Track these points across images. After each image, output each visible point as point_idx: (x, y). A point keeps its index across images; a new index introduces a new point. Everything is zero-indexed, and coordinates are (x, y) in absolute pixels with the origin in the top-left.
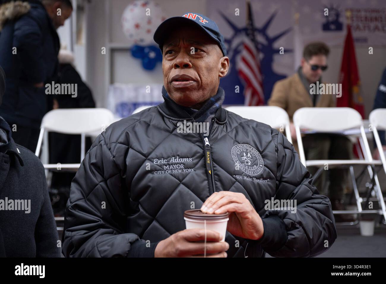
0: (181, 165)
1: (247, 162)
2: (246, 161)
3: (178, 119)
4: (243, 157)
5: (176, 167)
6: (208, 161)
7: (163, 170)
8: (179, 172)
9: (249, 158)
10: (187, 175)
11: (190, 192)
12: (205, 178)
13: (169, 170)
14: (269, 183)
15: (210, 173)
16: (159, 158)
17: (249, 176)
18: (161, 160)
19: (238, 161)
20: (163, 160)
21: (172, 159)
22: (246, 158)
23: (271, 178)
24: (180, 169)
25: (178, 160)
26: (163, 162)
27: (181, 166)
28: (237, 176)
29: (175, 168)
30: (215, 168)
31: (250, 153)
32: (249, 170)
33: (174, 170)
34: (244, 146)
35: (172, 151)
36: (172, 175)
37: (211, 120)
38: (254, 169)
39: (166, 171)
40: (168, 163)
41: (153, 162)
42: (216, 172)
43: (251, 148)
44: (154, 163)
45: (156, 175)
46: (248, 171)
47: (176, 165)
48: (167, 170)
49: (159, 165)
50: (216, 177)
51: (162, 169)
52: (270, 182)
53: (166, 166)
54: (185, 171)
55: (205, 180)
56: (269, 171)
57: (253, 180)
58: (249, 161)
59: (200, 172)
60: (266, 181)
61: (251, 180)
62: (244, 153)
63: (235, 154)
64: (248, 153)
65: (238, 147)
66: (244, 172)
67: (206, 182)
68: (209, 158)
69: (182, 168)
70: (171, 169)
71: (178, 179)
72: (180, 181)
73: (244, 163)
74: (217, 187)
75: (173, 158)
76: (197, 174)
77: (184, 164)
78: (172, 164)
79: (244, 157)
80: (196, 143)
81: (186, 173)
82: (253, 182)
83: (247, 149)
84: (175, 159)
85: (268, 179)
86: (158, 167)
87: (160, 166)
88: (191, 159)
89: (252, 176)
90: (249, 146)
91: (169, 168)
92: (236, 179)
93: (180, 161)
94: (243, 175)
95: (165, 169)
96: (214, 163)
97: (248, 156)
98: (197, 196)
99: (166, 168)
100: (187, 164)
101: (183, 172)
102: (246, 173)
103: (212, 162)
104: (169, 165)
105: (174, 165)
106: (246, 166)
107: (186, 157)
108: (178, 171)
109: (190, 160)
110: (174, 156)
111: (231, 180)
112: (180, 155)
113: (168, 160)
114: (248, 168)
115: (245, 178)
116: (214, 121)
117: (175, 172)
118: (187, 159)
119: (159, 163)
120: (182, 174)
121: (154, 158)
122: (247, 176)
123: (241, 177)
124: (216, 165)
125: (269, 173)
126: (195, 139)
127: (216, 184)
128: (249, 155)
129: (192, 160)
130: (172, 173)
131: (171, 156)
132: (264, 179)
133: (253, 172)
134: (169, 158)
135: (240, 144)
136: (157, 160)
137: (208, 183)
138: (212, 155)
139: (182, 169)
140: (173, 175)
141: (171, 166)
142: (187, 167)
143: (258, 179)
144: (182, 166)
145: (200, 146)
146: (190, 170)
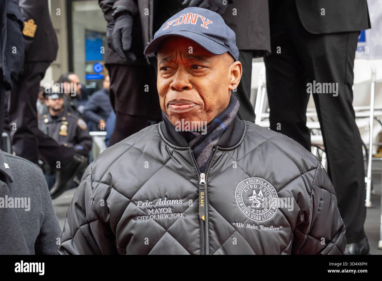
0: (169, 208)
1: (255, 204)
2: (254, 202)
3: (175, 147)
4: (251, 196)
5: (162, 211)
6: (202, 204)
7: (147, 214)
8: (166, 217)
9: (259, 198)
10: (174, 221)
11: (177, 243)
12: (197, 225)
13: (154, 215)
14: (282, 232)
15: (204, 219)
16: (143, 200)
17: (254, 223)
18: (146, 202)
19: (242, 203)
20: (148, 202)
21: (159, 202)
22: (255, 198)
23: (284, 226)
24: (167, 214)
25: (165, 203)
26: (148, 205)
27: (168, 210)
28: (237, 224)
29: (161, 213)
30: (210, 213)
31: (262, 191)
32: (256, 215)
33: (159, 214)
34: (256, 180)
35: (160, 191)
36: (156, 221)
37: (211, 148)
38: (264, 213)
39: (150, 216)
40: (153, 207)
41: (136, 205)
42: (211, 218)
43: (266, 183)
44: (138, 206)
45: (139, 221)
46: (253, 217)
47: (162, 208)
48: (152, 215)
49: (143, 208)
50: (211, 224)
51: (145, 213)
52: (282, 229)
53: (151, 209)
54: (173, 216)
55: (196, 228)
56: (282, 217)
57: (259, 228)
58: (259, 202)
59: (190, 218)
60: (278, 229)
61: (256, 227)
62: (254, 190)
63: (241, 193)
64: (259, 190)
65: (247, 182)
66: (248, 218)
67: (197, 230)
68: (203, 200)
69: (169, 212)
70: (156, 214)
71: (163, 226)
72: (166, 229)
73: (251, 205)
74: (210, 237)
75: (160, 199)
76: (186, 221)
77: (172, 207)
78: (158, 208)
79: (253, 197)
80: (190, 179)
81: (173, 219)
82: (259, 231)
83: (260, 185)
84: (162, 201)
85: (281, 227)
86: (142, 211)
87: (144, 210)
88: (181, 201)
89: (258, 224)
90: (262, 180)
91: (154, 213)
92: (236, 228)
93: (168, 203)
94: (246, 223)
95: (149, 214)
96: (211, 206)
97: (259, 195)
98: (184, 247)
99: (151, 212)
100: (176, 207)
101: (170, 218)
102: (249, 219)
103: (208, 205)
104: (154, 209)
105: (161, 208)
106: (252, 209)
107: (176, 198)
108: (164, 217)
109: (181, 203)
110: (161, 198)
111: (229, 229)
112: (168, 196)
113: (153, 202)
114: (255, 212)
115: (248, 226)
116: (216, 149)
117: (161, 218)
118: (176, 201)
119: (143, 206)
120: (168, 220)
121: (137, 200)
122: (251, 223)
123: (242, 226)
124: (212, 208)
125: (282, 218)
126: (189, 175)
127: (210, 233)
128: (261, 192)
129: (183, 202)
130: (157, 219)
131: (157, 197)
132: (275, 226)
133: (261, 218)
134: (155, 200)
135: (250, 177)
136: (141, 202)
137: (200, 231)
138: (209, 196)
139: (169, 214)
140: (158, 221)
141: (157, 211)
142: (176, 211)
143: (267, 227)
144: (170, 210)
145: (195, 183)
146: (178, 215)
